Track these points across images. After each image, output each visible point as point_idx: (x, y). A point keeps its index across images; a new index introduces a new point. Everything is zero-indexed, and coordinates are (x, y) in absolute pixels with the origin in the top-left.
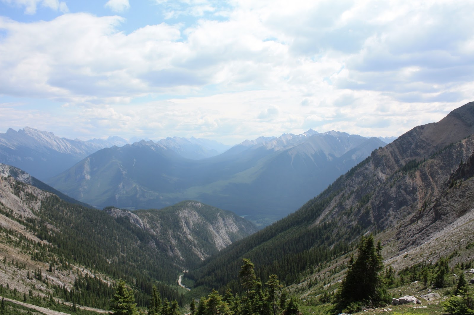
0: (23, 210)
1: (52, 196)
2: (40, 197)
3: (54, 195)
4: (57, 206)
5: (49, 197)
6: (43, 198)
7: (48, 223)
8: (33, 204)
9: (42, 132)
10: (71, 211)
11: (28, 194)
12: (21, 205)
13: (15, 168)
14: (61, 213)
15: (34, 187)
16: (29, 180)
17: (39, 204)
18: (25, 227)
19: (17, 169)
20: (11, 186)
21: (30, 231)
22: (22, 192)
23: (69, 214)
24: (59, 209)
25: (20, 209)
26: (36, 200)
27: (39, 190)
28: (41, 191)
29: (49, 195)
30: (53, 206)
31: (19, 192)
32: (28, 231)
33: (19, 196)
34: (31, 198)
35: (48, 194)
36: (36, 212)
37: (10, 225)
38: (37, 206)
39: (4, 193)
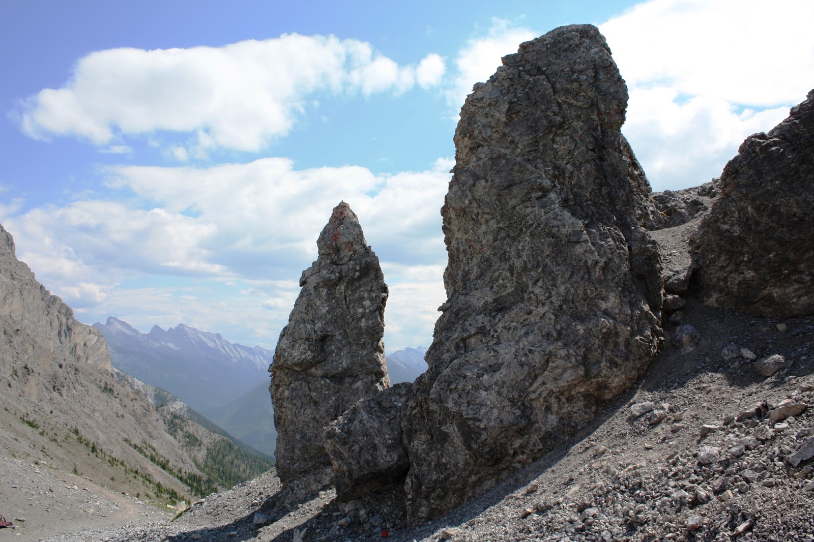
0: (182, 460)
1: (223, 440)
2: (206, 441)
3: (226, 438)
4: (230, 457)
5: (219, 442)
6: (210, 443)
7: (218, 483)
8: (195, 452)
9: (203, 334)
10: (250, 467)
11: (189, 436)
12: (180, 452)
13: (163, 390)
14: (236, 470)
15: (197, 425)
16: (183, 412)
17: (204, 452)
18: (189, 488)
19: (166, 394)
20: (164, 420)
21: (195, 495)
22: (180, 432)
23: (248, 471)
24: (232, 463)
25: (177, 459)
26: (199, 445)
27: (204, 429)
28: (207, 431)
29: (219, 439)
30: (224, 456)
31: (176, 431)
32: (193, 494)
33: (175, 437)
34: (192, 441)
35: (217, 437)
36: (200, 465)
37: (167, 483)
38: (201, 455)
39: (155, 431)
